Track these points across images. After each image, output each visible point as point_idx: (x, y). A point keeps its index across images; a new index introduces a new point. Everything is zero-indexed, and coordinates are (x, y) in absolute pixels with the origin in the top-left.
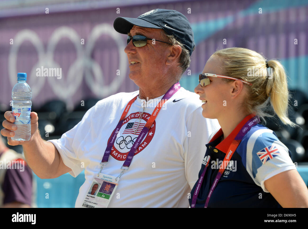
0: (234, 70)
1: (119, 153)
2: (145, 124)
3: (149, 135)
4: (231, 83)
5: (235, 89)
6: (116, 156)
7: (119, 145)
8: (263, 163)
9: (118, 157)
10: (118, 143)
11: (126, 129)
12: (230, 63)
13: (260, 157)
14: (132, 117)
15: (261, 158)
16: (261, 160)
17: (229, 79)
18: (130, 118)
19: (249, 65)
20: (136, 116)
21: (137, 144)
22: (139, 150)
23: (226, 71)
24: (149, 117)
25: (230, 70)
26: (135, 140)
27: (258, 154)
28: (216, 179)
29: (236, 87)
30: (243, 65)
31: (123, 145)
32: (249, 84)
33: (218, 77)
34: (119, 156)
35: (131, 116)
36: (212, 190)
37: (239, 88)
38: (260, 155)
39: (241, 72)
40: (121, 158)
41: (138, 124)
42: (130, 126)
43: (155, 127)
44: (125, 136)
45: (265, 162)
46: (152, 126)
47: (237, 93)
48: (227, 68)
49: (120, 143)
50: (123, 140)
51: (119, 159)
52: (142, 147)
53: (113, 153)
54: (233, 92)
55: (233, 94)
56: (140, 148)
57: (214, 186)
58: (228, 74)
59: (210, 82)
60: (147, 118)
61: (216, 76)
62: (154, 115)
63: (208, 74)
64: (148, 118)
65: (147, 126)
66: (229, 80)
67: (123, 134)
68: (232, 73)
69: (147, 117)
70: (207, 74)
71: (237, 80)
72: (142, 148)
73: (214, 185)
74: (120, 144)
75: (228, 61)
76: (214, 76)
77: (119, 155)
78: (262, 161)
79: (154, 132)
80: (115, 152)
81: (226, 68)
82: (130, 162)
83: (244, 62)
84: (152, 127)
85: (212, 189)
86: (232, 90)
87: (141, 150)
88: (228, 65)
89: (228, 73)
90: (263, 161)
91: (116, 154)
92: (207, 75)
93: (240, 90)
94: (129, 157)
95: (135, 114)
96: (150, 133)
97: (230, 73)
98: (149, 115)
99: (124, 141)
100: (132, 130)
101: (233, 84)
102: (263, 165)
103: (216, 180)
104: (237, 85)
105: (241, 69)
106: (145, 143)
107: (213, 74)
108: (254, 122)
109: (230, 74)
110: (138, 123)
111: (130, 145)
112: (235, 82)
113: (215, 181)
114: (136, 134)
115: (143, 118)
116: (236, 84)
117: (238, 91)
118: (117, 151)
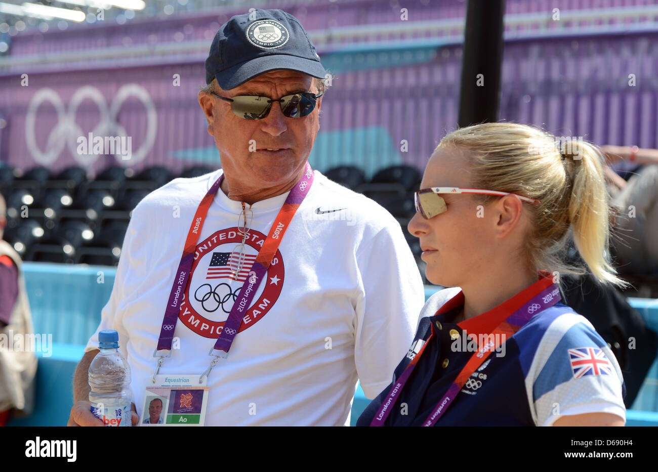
0: (498, 173)
1: (203, 320)
2: (255, 256)
3: (272, 283)
4: (494, 203)
5: (503, 217)
6: (196, 326)
7: (201, 302)
8: (575, 375)
9: (202, 329)
10: (200, 298)
11: (211, 265)
12: (486, 158)
13: (572, 360)
14: (221, 239)
15: (575, 364)
16: (574, 367)
17: (488, 195)
18: (215, 242)
19: (529, 158)
20: (229, 237)
21: (243, 301)
22: (255, 317)
23: (479, 178)
24: (263, 241)
25: (488, 174)
26: (237, 294)
27: (570, 353)
28: (445, 397)
29: (506, 210)
30: (517, 160)
31: (211, 303)
32: (532, 201)
33: (463, 193)
34: (205, 326)
35: (219, 237)
36: (432, 421)
37: (513, 214)
38: (573, 357)
39: (514, 177)
40: (211, 332)
41: (240, 256)
42: (220, 260)
43: (281, 264)
44: (214, 283)
45: (579, 376)
46: (273, 262)
47: (510, 224)
48: (481, 170)
49: (205, 299)
50: (210, 293)
51: (205, 334)
52: (260, 309)
53: (189, 321)
54: (499, 224)
55: (502, 228)
56: (256, 313)
57: (439, 411)
58: (485, 184)
59: (445, 207)
60: (257, 243)
61: (459, 191)
62: (276, 236)
63: (439, 188)
64: (261, 243)
65: (262, 262)
66: (489, 197)
67: (207, 278)
68: (494, 181)
69: (257, 240)
70: (436, 188)
71: (508, 195)
72: (260, 312)
73: (437, 409)
74: (203, 301)
75: (481, 154)
76: (454, 192)
77: (204, 324)
78: (573, 371)
79: (281, 276)
80: (193, 317)
81: (479, 171)
82: (231, 341)
83: (518, 152)
84: (273, 264)
85: (432, 419)
86: (497, 219)
87: (260, 317)
88: (483, 164)
89: (484, 181)
90: (576, 370)
91: (196, 321)
92: (438, 190)
93: (515, 218)
94: (227, 329)
95: (226, 231)
96: (273, 277)
97: (489, 181)
98: (262, 236)
99: (212, 294)
100: (230, 269)
101: (499, 206)
102: (572, 381)
103: (444, 399)
104: (508, 208)
105: (513, 171)
106: (265, 300)
107: (453, 188)
108: (554, 295)
109: (491, 183)
110: (239, 254)
111: (229, 305)
112: (504, 199)
113: (442, 403)
114: (238, 280)
115: (248, 242)
116: (505, 203)
117: (511, 221)
118: (198, 316)
